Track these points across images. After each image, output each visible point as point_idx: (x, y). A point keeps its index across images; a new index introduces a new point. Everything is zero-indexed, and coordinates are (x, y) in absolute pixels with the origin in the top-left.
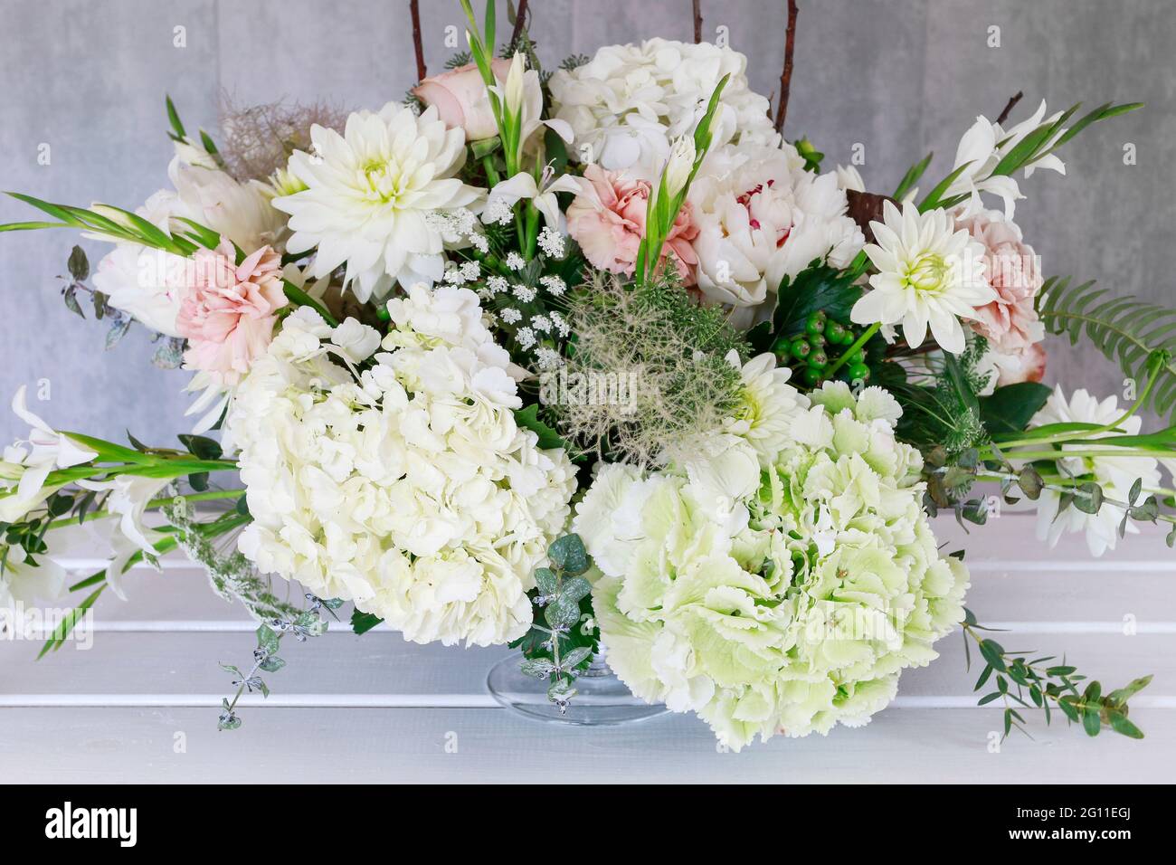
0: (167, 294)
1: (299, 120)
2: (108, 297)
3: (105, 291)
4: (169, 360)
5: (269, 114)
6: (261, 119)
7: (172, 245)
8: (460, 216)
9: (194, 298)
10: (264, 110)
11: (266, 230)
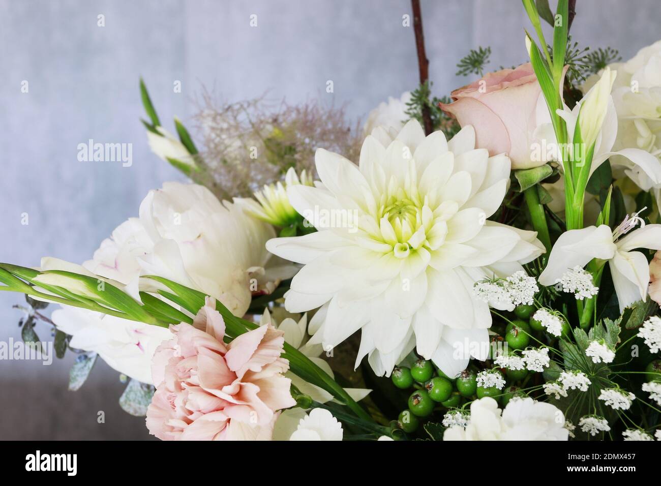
0: (138, 344)
1: (284, 121)
2: (70, 337)
3: (68, 332)
4: (140, 403)
5: (251, 110)
6: (242, 117)
7: (143, 312)
8: (517, 281)
9: (172, 387)
10: (245, 105)
11: (253, 265)
